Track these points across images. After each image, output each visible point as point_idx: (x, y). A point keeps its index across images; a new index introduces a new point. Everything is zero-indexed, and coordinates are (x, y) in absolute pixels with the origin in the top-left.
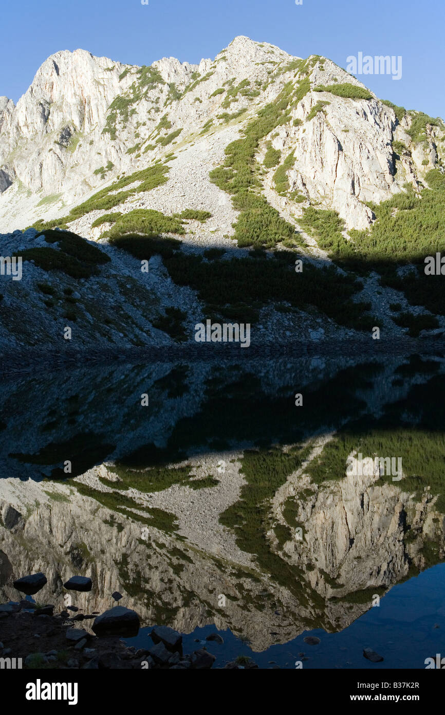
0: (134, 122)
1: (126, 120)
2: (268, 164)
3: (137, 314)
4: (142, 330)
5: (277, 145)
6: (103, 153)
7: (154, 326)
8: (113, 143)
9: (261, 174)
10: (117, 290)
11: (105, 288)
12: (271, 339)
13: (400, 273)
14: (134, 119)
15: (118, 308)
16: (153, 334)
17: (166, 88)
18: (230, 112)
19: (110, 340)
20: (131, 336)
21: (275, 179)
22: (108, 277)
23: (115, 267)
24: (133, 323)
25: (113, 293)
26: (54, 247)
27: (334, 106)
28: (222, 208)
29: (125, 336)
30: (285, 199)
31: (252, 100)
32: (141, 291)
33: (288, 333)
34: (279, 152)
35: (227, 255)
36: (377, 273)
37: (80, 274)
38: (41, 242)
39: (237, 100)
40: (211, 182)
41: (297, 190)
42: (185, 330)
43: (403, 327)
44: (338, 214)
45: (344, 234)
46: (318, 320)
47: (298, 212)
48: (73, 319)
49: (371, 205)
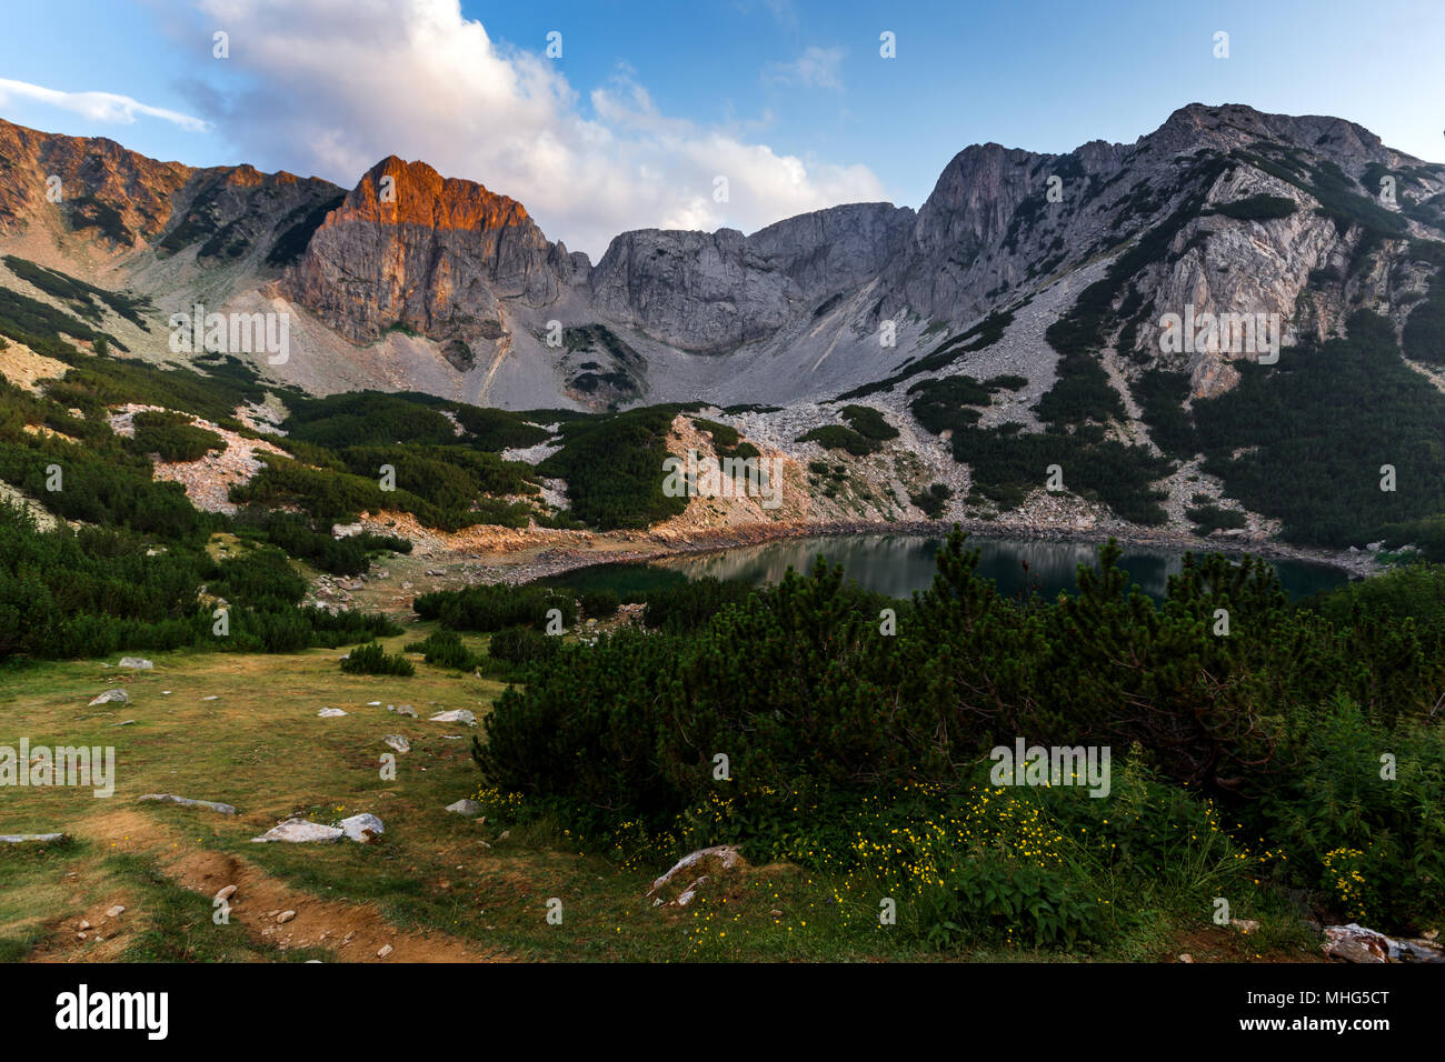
0: (1042, 229)
1: (1030, 229)
2: (1123, 313)
3: (902, 491)
4: (899, 506)
5: (1142, 287)
6: (1000, 273)
8: (1012, 258)
9: (1110, 327)
10: (893, 465)
11: (880, 464)
12: (1027, 523)
13: (1237, 455)
14: (1042, 225)
15: (885, 484)
16: (909, 511)
17: (1087, 181)
18: (1117, 234)
19: (863, 514)
21: (1123, 335)
22: (888, 454)
23: (900, 442)
24: (894, 499)
25: (888, 469)
26: (846, 424)
27: (1220, 236)
28: (1042, 368)
29: (880, 511)
30: (1126, 359)
31: (1147, 217)
32: (916, 467)
33: (1051, 519)
34: (1142, 296)
35: (1023, 430)
36: (1205, 454)
37: (858, 449)
38: (839, 421)
39: (1130, 218)
40: (1046, 340)
41: (1145, 348)
42: (944, 508)
43: (1198, 523)
44: (1190, 376)
45: (1187, 406)
46: (1093, 507)
47: (1137, 376)
48: (833, 496)
49: (1240, 365)
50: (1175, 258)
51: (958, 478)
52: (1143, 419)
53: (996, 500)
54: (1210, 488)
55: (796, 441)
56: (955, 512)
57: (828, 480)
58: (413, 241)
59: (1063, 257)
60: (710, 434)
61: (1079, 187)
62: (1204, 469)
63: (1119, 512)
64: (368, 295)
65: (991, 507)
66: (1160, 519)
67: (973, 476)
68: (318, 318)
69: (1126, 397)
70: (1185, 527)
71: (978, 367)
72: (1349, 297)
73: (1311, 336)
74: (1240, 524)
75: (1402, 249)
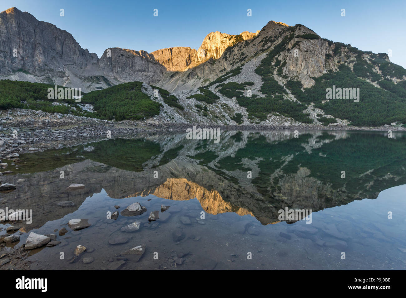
0: (233, 54)
1: (230, 54)
2: (276, 65)
3: (226, 115)
4: (227, 120)
5: (280, 58)
6: (223, 65)
7: (231, 119)
8: (226, 62)
9: (273, 69)
11: (217, 107)
12: (270, 125)
13: (323, 103)
14: (233, 53)
15: (221, 113)
16: (231, 122)
17: (244, 42)
18: (264, 48)
19: (217, 123)
20: (224, 122)
21: (278, 71)
22: (218, 104)
23: (221, 100)
24: (225, 118)
25: (220, 108)
26: (202, 94)
27: (303, 43)
28: (258, 81)
29: (222, 122)
30: (281, 77)
31: (273, 43)
32: (228, 108)
33: (277, 123)
34: (280, 61)
36: (314, 103)
37: (210, 102)
38: (199, 92)
39: (267, 44)
40: (255, 73)
41: (286, 74)
42: (242, 120)
43: (322, 122)
44: (300, 82)
45: (302, 89)
46: (288, 119)
47: (285, 82)
48: (206, 116)
49: (314, 78)
50: (289, 50)
51: (242, 111)
52: (292, 94)
53: (258, 117)
54: (320, 112)
55: (187, 98)
56: (246, 122)
57: (203, 111)
59: (246, 57)
61: (242, 43)
63: (297, 120)
65: (258, 120)
66: (311, 121)
67: (247, 110)
69: (285, 87)
70: (320, 124)
71: (236, 80)
72: (336, 61)
73: (331, 71)
74: (336, 122)
75: (346, 49)
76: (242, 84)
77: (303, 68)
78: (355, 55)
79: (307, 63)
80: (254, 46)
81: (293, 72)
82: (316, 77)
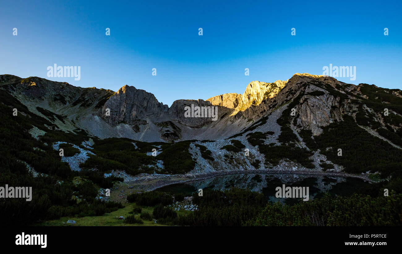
3: (248, 162)
4: (248, 166)
7: (251, 165)
9: (291, 119)
11: (242, 154)
12: (281, 169)
13: (327, 150)
16: (250, 167)
17: (278, 88)
18: (288, 99)
19: (239, 168)
21: (294, 121)
22: (243, 152)
24: (246, 164)
26: (232, 144)
28: (278, 130)
29: (243, 167)
30: (296, 127)
31: (293, 95)
32: (251, 155)
33: (286, 168)
35: (275, 145)
36: (320, 149)
37: (236, 151)
38: (230, 143)
39: (290, 96)
40: (277, 123)
41: (299, 124)
42: (259, 166)
43: (323, 168)
44: (311, 130)
45: (312, 137)
46: (296, 164)
47: (299, 131)
48: (231, 164)
49: (322, 127)
50: (301, 104)
51: (261, 158)
52: (304, 141)
53: (272, 163)
54: (324, 158)
55: (220, 149)
56: (262, 167)
57: (229, 159)
58: (128, 103)
59: (276, 104)
60: (199, 148)
62: (321, 153)
63: (303, 165)
64: (117, 115)
65: (271, 165)
66: (313, 167)
67: (265, 157)
68: (104, 120)
69: (298, 136)
70: (320, 169)
71: (262, 129)
72: (341, 112)
73: (336, 121)
74: (333, 167)
75: (349, 101)
76: (265, 133)
77: (312, 119)
78: (357, 106)
79: (315, 116)
80: (283, 94)
81: (305, 122)
82: (324, 126)
